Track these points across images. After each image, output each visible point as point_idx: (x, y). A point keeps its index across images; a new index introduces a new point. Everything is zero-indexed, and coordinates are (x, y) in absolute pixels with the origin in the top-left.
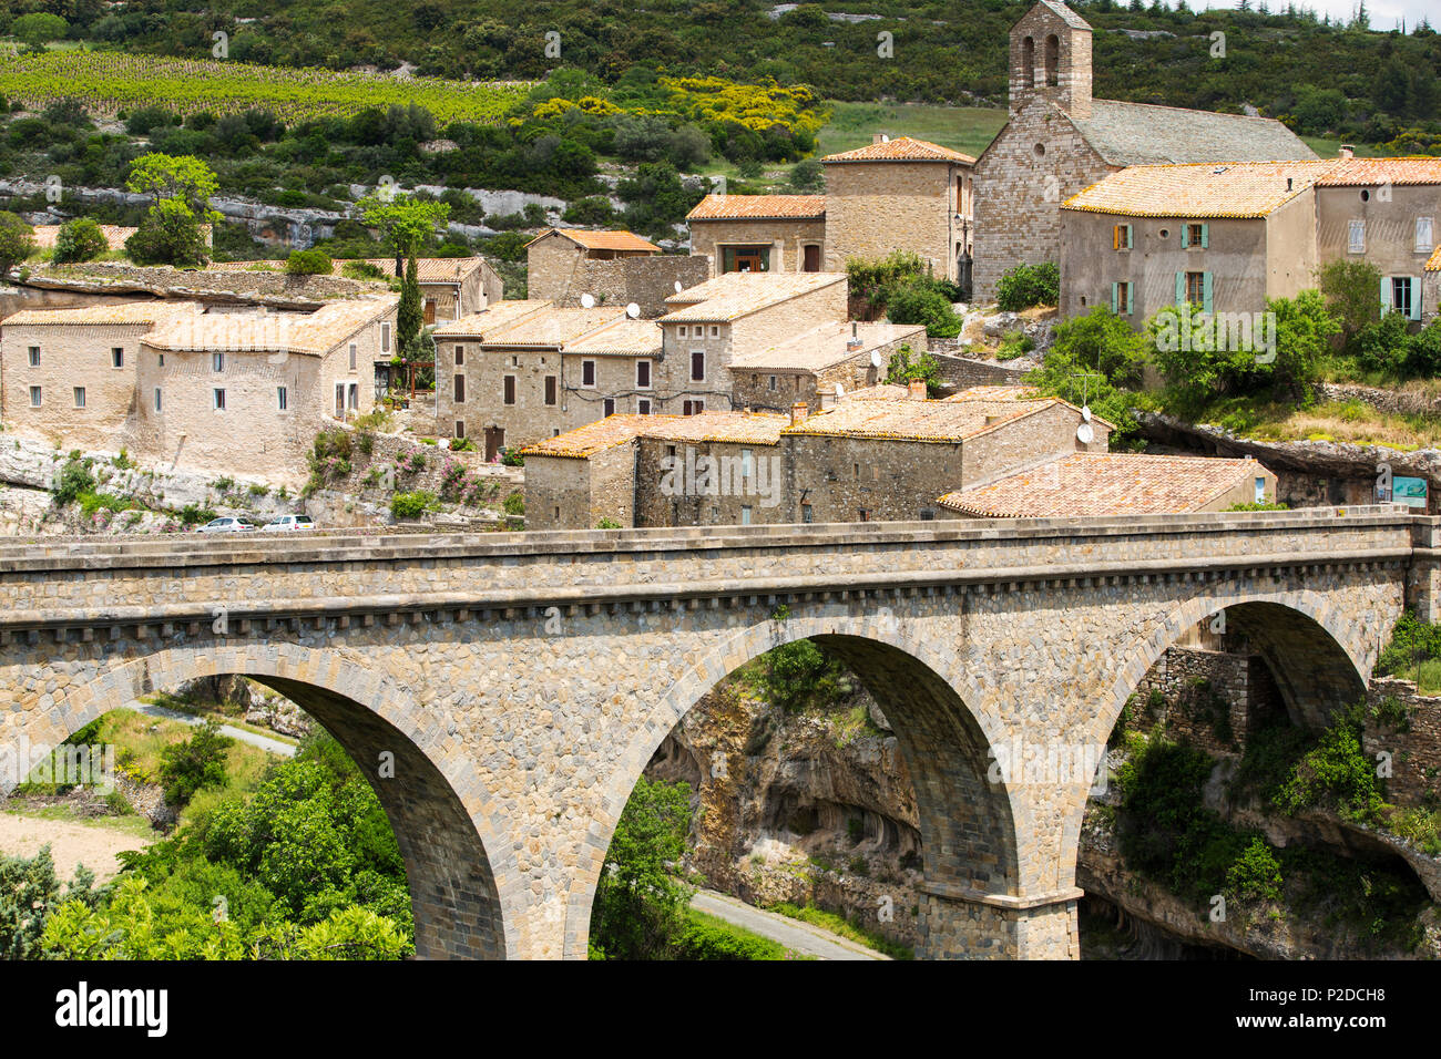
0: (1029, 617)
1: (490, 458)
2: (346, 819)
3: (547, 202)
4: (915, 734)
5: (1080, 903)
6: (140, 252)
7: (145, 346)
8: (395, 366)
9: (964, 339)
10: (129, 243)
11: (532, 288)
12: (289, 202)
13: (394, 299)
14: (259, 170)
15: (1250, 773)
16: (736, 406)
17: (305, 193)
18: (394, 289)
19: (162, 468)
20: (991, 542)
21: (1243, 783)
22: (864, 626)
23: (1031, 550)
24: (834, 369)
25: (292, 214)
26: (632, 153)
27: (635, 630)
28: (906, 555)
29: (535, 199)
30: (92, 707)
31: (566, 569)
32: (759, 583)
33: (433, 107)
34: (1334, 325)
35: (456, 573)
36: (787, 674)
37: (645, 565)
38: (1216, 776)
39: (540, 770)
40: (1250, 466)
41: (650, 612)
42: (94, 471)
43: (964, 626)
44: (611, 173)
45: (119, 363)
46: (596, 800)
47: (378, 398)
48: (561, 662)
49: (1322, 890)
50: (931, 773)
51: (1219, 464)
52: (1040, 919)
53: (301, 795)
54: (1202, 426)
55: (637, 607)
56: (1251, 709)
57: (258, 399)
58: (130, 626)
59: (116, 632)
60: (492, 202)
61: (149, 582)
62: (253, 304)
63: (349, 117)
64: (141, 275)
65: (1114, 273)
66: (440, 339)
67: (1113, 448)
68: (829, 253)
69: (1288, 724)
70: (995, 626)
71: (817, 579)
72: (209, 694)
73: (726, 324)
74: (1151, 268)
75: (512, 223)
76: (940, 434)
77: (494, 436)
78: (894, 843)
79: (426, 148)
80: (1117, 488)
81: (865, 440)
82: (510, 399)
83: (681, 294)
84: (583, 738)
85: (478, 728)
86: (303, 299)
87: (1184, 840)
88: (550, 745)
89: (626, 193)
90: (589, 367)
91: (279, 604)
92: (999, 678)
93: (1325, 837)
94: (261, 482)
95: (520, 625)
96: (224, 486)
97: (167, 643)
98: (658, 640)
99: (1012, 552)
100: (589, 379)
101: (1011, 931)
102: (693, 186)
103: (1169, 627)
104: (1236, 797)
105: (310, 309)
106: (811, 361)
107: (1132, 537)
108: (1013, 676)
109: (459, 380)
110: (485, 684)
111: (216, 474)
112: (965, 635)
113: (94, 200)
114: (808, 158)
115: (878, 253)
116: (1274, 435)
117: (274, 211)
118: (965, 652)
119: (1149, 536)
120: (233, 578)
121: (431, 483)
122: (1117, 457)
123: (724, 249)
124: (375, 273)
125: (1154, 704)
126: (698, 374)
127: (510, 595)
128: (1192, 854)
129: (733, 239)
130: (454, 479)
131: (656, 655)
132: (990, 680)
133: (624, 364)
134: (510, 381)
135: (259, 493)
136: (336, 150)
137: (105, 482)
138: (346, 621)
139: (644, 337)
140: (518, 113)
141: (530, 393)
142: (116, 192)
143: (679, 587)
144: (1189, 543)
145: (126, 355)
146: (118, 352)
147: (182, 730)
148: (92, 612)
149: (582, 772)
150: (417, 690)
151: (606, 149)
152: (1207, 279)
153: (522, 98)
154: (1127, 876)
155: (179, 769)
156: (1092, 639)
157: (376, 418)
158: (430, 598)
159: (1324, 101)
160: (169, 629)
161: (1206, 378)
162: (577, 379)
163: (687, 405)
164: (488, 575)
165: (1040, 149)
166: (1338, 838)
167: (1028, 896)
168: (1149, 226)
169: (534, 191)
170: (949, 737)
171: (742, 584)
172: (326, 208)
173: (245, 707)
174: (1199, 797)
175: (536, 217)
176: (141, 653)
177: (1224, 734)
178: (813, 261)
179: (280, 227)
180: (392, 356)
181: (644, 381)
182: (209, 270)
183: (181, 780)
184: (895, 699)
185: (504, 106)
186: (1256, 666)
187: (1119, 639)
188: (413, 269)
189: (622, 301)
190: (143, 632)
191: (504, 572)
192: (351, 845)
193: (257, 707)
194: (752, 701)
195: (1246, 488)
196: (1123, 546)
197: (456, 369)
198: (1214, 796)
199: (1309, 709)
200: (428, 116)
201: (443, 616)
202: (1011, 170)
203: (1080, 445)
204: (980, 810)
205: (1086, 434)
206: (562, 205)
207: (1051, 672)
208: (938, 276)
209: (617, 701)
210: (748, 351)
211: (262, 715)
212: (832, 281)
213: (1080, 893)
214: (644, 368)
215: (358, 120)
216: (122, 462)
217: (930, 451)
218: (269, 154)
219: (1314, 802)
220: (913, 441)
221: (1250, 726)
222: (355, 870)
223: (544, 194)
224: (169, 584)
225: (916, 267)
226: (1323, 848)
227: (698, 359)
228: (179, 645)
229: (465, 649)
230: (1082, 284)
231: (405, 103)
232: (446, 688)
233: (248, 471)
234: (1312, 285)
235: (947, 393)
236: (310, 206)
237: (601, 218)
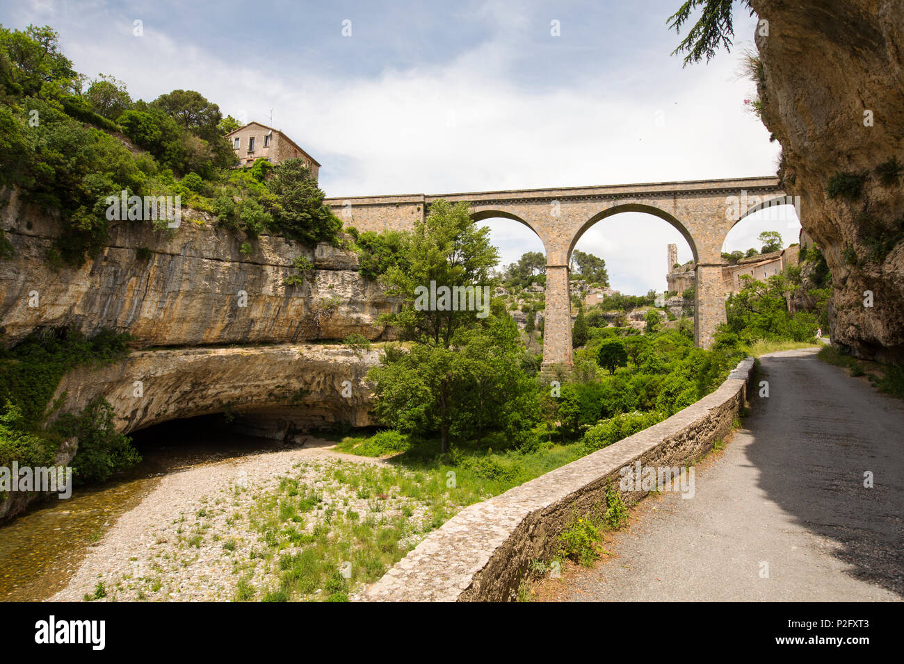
20: (681, 183)
23: (696, 185)
31: (559, 192)
39: (555, 228)
43: (675, 202)
46: (568, 234)
52: (707, 268)
55: (577, 199)
70: (682, 202)
71: (624, 192)
98: (584, 205)
107: (735, 181)
108: (693, 213)
110: (542, 212)
112: (675, 204)
118: (676, 208)
120: (490, 196)
132: (685, 214)
176: (474, 207)
190: (473, 203)
201: (532, 201)
207: (707, 212)
229: (537, 206)
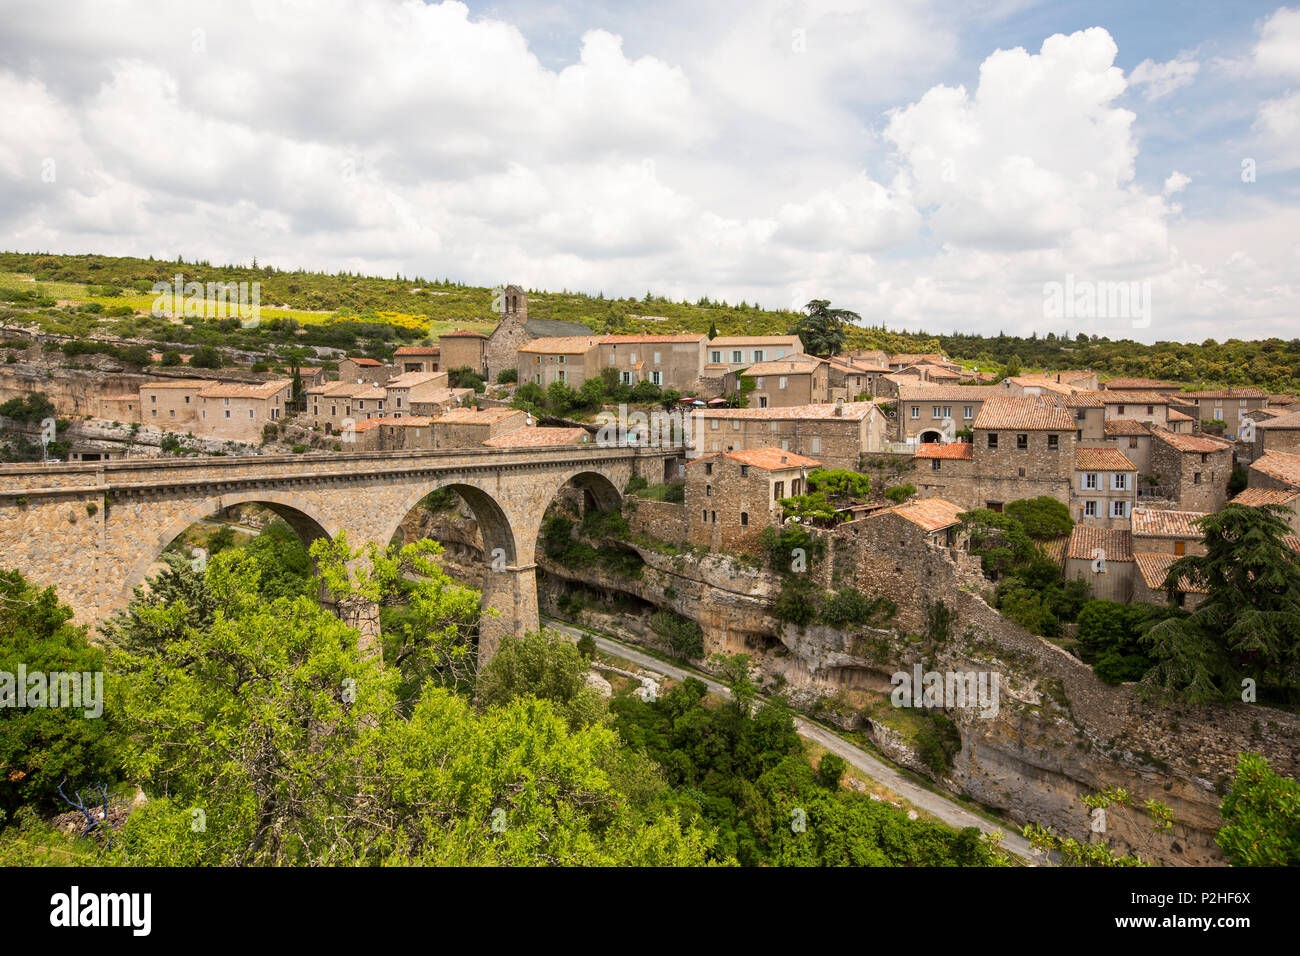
0: (518, 477)
1: (327, 433)
2: (280, 555)
3: (340, 351)
4: (482, 515)
5: (536, 568)
6: (195, 363)
7: (198, 396)
8: (291, 403)
9: (487, 393)
10: (191, 360)
11: (340, 378)
12: (247, 349)
13: (291, 381)
14: (235, 338)
15: (586, 526)
16: (412, 415)
17: (253, 346)
18: (291, 377)
19: (206, 438)
20: (506, 453)
21: (583, 529)
22: (467, 481)
23: (519, 456)
24: (446, 403)
25: (248, 353)
26: (369, 335)
27: (392, 483)
28: (480, 458)
29: (335, 350)
30: (199, 514)
31: (369, 464)
32: (433, 468)
33: (298, 318)
34: (606, 387)
35: (333, 465)
36: (433, 500)
37: (396, 462)
38: (575, 527)
39: (361, 531)
40: (581, 430)
41: (398, 477)
42: (179, 439)
43: (498, 480)
44: (361, 342)
45: (188, 401)
46: (380, 540)
47: (286, 413)
48: (368, 495)
49: (611, 562)
50: (487, 528)
51: (572, 430)
52: (524, 574)
53: (263, 547)
54: (565, 419)
55: (393, 476)
56: (585, 506)
57: (242, 414)
58: (214, 485)
59: (208, 487)
60: (319, 350)
61: (222, 470)
62: (239, 382)
63: (268, 321)
64: (196, 372)
65: (535, 372)
66: (309, 394)
67: (537, 426)
68: (441, 366)
69: (597, 511)
71: (451, 466)
72: (227, 514)
73: (408, 388)
74: (548, 369)
75: (327, 358)
76: (482, 422)
77: (329, 426)
78: (469, 553)
79: (296, 332)
80: (540, 438)
81: (457, 424)
82: (334, 413)
83: (392, 379)
84: (375, 519)
85: (340, 517)
86: (258, 380)
87: (566, 548)
88: (364, 522)
89: (367, 348)
90: (361, 403)
91: (270, 477)
92: (509, 497)
93: (610, 545)
94: (244, 442)
95: (354, 483)
96: (230, 443)
97: (228, 491)
99: (513, 457)
100: (361, 407)
101: (515, 578)
102: (389, 347)
103: (562, 480)
104: (581, 534)
105: (260, 384)
106: (437, 401)
107: (550, 451)
108: (514, 496)
109: (316, 407)
110: (342, 502)
111: (226, 440)
112: (499, 483)
113: (171, 347)
114: (427, 338)
115: (458, 366)
116: (588, 421)
117: (241, 352)
118: (498, 489)
119: (554, 451)
120: (253, 468)
121: (307, 441)
122: (539, 429)
123: (406, 364)
124: (284, 372)
125: (554, 504)
126: (399, 405)
127: (351, 472)
128: (568, 552)
129: (410, 361)
130: (315, 440)
131: (400, 491)
132: (507, 498)
133: (373, 402)
134: (334, 408)
135: (243, 446)
136: (263, 332)
137: (183, 443)
138: (294, 482)
139: (381, 393)
140: (328, 322)
141: (341, 411)
142: (180, 344)
143: (407, 469)
144: (567, 454)
145: (191, 400)
146: (187, 398)
147: (217, 528)
148: (200, 480)
149: (376, 531)
150: (319, 504)
151: (360, 335)
152: (566, 373)
153: (330, 317)
154: (547, 560)
155: (215, 542)
156: (538, 484)
157: (286, 421)
158: (324, 474)
159: (591, 322)
160: (229, 486)
161: (566, 403)
162: (358, 407)
163: (395, 415)
164: (344, 466)
165: (511, 332)
166: (614, 545)
167: (521, 566)
168: (548, 357)
169: (334, 347)
170: (493, 516)
171: (428, 468)
172: (261, 351)
173: (239, 520)
174: (570, 534)
175: (336, 356)
176: (218, 495)
177: (577, 514)
178: (435, 368)
179: (244, 358)
180: (290, 399)
181: (380, 407)
182: (222, 370)
183: (215, 545)
184: (475, 503)
185: (323, 319)
186: (587, 493)
187: (546, 483)
188: (298, 370)
189: (372, 382)
190: (219, 487)
191: (348, 465)
192: (282, 563)
193: (244, 519)
194: (422, 511)
195: (581, 437)
196: (547, 454)
197: (314, 404)
198: (574, 533)
199: (604, 506)
200: (297, 322)
201: (328, 480)
202: (501, 339)
203: (528, 425)
204: (504, 540)
205: (529, 421)
206: (345, 352)
207: (525, 495)
208: (477, 373)
209: (387, 507)
210: (414, 397)
211: (246, 521)
212: (442, 374)
213: (536, 565)
214: (380, 403)
215: (271, 322)
216: (190, 436)
217: (480, 428)
218: (238, 332)
219: (606, 534)
220: (474, 424)
221: (585, 511)
222: (284, 572)
223: (339, 348)
224: (229, 471)
225: (470, 370)
226: (609, 549)
227: (399, 400)
228: (232, 492)
229: (335, 491)
230: (525, 375)
231: (288, 317)
232: (329, 504)
233: (239, 439)
234: (599, 375)
235: (482, 410)
236: (255, 350)
237: (359, 356)
